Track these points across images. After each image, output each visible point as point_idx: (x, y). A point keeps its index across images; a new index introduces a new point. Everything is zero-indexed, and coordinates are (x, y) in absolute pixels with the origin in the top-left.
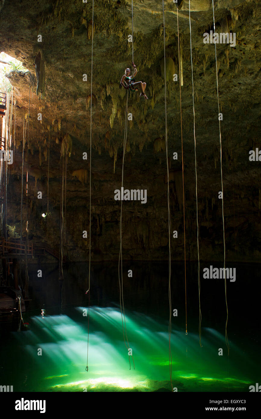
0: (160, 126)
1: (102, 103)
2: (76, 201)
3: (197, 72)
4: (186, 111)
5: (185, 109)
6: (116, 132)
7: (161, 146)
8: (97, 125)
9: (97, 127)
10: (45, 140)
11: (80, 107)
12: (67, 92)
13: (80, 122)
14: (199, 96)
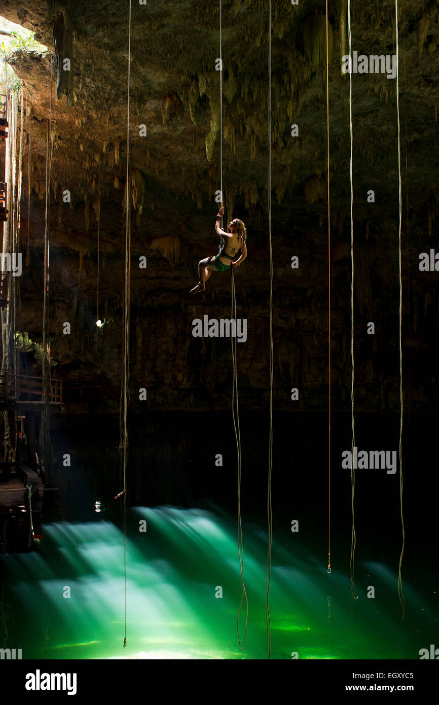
0: (314, 152)
1: (192, 111)
2: (161, 297)
3: (382, 42)
4: (366, 123)
5: (363, 118)
6: (228, 165)
7: (318, 191)
8: (190, 151)
9: (191, 157)
10: (94, 182)
11: (153, 117)
12: (123, 89)
13: (157, 146)
14: (389, 92)
